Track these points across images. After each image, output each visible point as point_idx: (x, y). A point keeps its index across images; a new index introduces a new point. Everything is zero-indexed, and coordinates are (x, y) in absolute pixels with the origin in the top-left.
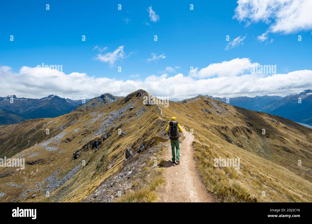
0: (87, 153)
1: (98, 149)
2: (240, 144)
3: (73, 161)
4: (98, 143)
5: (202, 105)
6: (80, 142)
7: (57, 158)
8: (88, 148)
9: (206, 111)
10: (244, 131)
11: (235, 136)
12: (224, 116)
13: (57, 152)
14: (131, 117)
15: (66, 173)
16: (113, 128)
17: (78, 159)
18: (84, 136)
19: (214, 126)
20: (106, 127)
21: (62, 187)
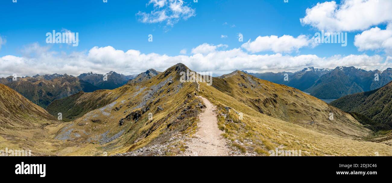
0: (129, 122)
1: (138, 121)
2: (269, 113)
3: (119, 126)
4: (138, 115)
5: (239, 79)
6: (125, 112)
7: (108, 121)
8: (130, 118)
9: (242, 85)
10: (272, 102)
11: (266, 107)
12: (257, 90)
13: (109, 117)
14: (168, 91)
15: (114, 134)
16: (152, 103)
17: (123, 126)
18: (128, 107)
19: (249, 99)
20: (146, 101)
21: (110, 143)
